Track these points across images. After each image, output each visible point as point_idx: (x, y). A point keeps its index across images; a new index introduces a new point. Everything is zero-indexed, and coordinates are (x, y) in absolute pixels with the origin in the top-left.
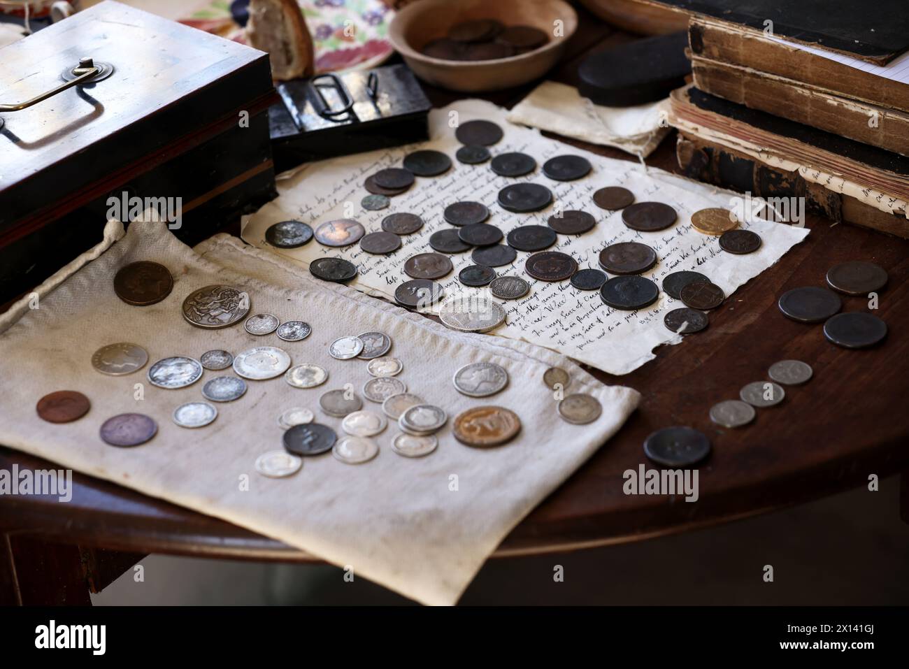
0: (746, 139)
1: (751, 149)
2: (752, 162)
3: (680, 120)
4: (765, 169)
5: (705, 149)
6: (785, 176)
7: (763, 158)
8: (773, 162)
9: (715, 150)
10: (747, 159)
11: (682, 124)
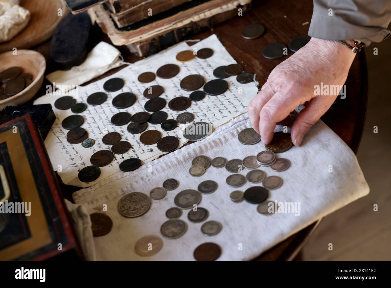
0: (163, 25)
1: (167, 28)
2: (172, 31)
3: (131, 40)
4: (179, 30)
5: (152, 40)
6: (187, 26)
7: (175, 26)
8: (180, 25)
9: (156, 38)
10: (170, 31)
11: (133, 40)
